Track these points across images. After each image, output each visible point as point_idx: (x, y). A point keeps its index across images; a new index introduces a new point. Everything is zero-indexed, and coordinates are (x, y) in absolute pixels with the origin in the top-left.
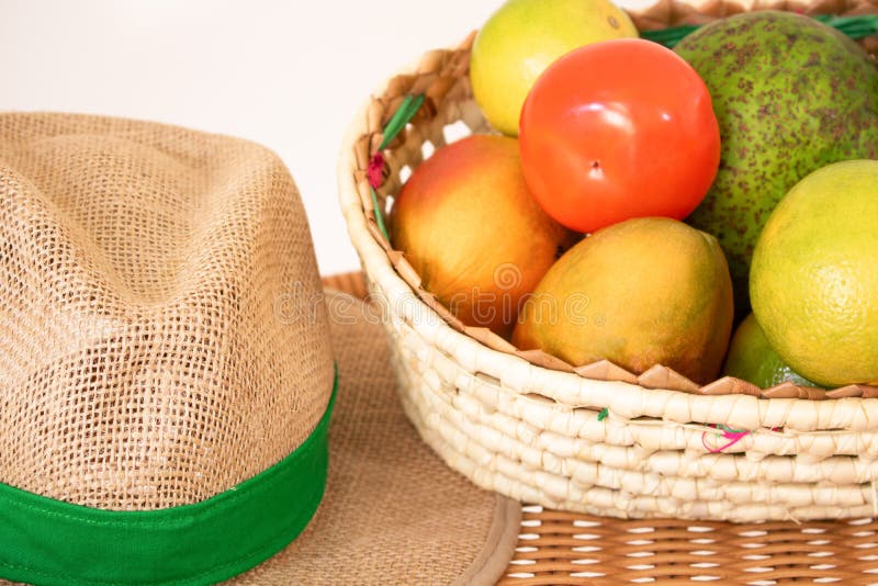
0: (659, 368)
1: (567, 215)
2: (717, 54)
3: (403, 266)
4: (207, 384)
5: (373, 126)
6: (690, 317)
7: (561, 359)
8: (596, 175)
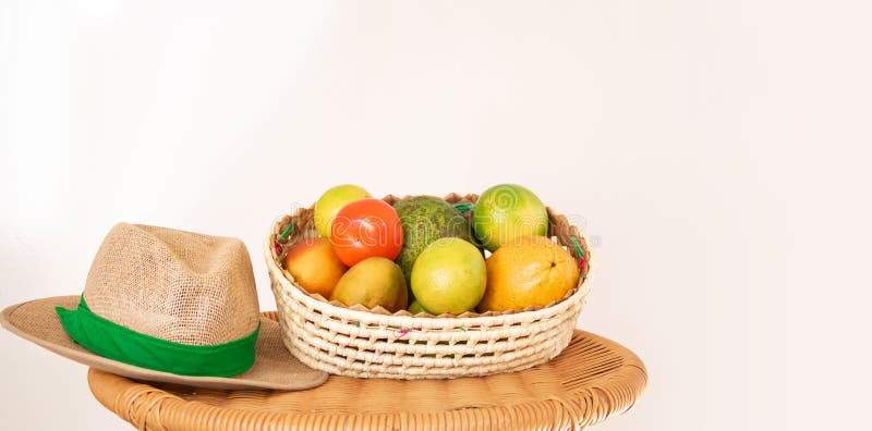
0: (378, 307)
1: (346, 260)
2: (405, 208)
3: (288, 274)
4: (220, 302)
5: (277, 232)
6: (390, 290)
7: (343, 304)
8: (358, 244)
